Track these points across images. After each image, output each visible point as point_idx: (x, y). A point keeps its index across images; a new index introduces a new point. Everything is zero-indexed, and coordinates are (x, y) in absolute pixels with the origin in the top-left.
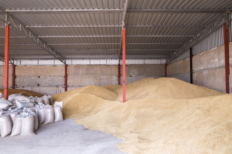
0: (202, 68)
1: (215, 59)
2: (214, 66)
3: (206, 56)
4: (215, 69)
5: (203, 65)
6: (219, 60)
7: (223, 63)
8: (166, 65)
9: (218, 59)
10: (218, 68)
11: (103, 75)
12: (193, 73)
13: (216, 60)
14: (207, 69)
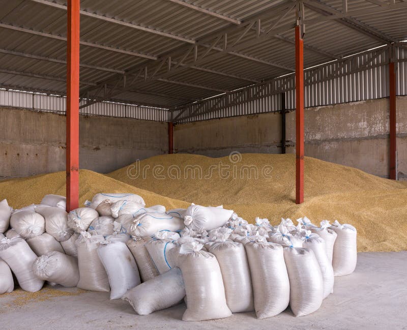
0: (318, 137)
1: (360, 121)
2: (354, 134)
3: (333, 114)
4: (359, 140)
5: (323, 131)
6: (370, 125)
7: (379, 129)
8: (172, 125)
9: (367, 122)
10: (366, 139)
11: (26, 141)
12: (288, 146)
13: (363, 124)
14: (337, 140)
